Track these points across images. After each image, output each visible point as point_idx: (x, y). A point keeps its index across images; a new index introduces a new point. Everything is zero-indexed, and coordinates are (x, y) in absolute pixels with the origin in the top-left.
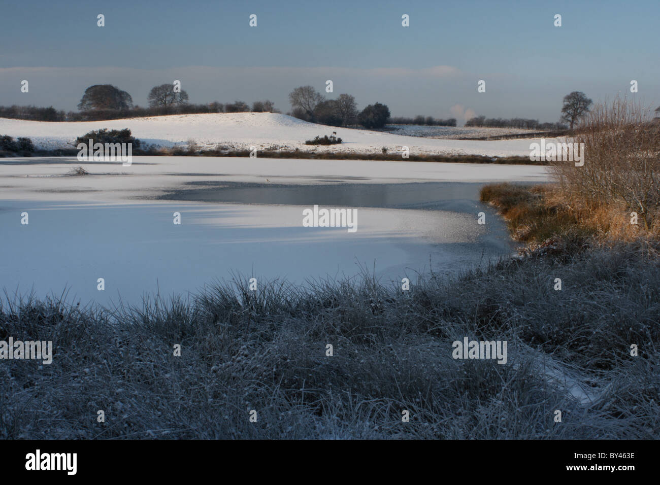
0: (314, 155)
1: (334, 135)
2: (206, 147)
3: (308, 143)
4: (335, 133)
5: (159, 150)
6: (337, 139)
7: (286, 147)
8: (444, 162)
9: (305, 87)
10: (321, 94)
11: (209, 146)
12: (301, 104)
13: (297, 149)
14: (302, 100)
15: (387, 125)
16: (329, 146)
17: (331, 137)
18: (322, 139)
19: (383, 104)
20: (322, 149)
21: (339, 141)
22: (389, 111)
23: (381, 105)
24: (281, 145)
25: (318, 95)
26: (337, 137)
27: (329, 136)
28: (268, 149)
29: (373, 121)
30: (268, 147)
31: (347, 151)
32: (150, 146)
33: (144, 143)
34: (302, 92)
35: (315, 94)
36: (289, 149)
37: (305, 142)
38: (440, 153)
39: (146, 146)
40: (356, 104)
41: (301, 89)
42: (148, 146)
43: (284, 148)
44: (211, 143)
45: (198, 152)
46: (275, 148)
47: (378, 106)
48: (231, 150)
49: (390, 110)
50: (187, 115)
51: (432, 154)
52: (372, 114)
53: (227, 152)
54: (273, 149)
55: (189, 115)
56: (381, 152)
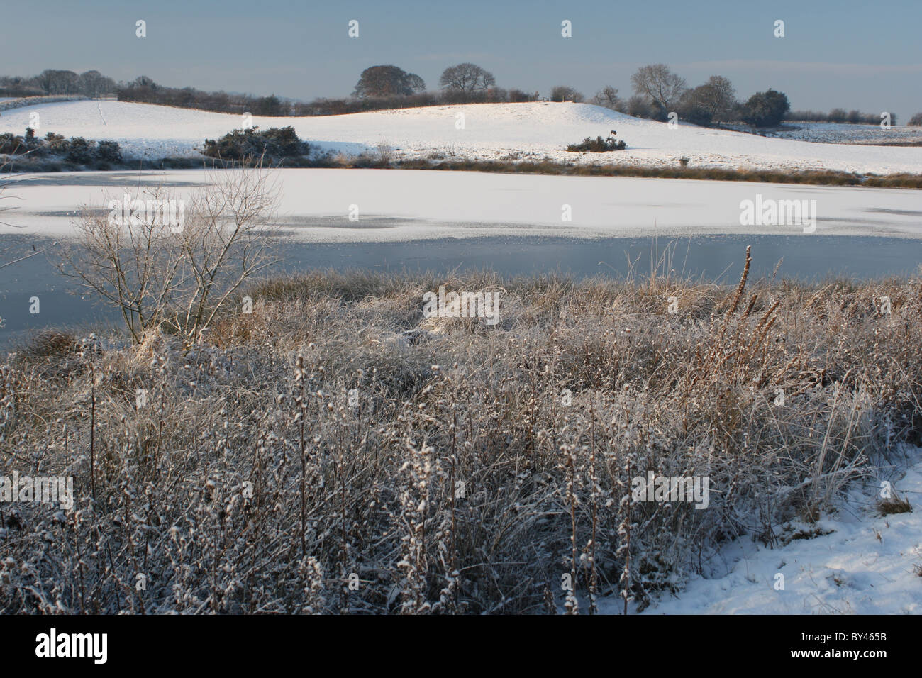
0: (570, 168)
1: (612, 136)
2: (411, 154)
3: (572, 149)
4: (615, 133)
5: (336, 158)
6: (617, 143)
7: (533, 154)
8: (775, 182)
9: (654, 66)
10: (679, 76)
11: (417, 153)
12: (649, 91)
13: (547, 159)
14: (651, 85)
15: (785, 123)
16: (603, 154)
17: (609, 139)
18: (593, 142)
19: (779, 92)
20: (589, 158)
21: (622, 146)
22: (788, 102)
23: (776, 92)
24: (527, 152)
25: (675, 77)
26: (618, 138)
27: (604, 138)
28: (504, 159)
29: (763, 117)
30: (505, 154)
31: (628, 163)
32: (325, 152)
33: (317, 148)
34: (651, 73)
35: (670, 76)
36: (538, 157)
37: (567, 148)
38: (774, 167)
39: (319, 152)
40: (735, 91)
41: (650, 69)
42: (322, 152)
43: (528, 157)
44: (422, 148)
45: (396, 162)
46: (516, 156)
47: (771, 94)
48: (448, 159)
49: (790, 100)
50: (451, 106)
51: (760, 168)
52: (760, 107)
53: (439, 162)
54: (513, 158)
55: (455, 106)
56: (678, 165)
